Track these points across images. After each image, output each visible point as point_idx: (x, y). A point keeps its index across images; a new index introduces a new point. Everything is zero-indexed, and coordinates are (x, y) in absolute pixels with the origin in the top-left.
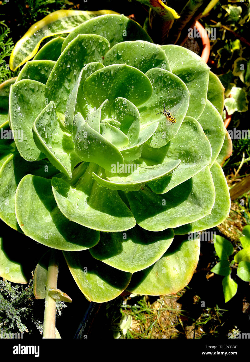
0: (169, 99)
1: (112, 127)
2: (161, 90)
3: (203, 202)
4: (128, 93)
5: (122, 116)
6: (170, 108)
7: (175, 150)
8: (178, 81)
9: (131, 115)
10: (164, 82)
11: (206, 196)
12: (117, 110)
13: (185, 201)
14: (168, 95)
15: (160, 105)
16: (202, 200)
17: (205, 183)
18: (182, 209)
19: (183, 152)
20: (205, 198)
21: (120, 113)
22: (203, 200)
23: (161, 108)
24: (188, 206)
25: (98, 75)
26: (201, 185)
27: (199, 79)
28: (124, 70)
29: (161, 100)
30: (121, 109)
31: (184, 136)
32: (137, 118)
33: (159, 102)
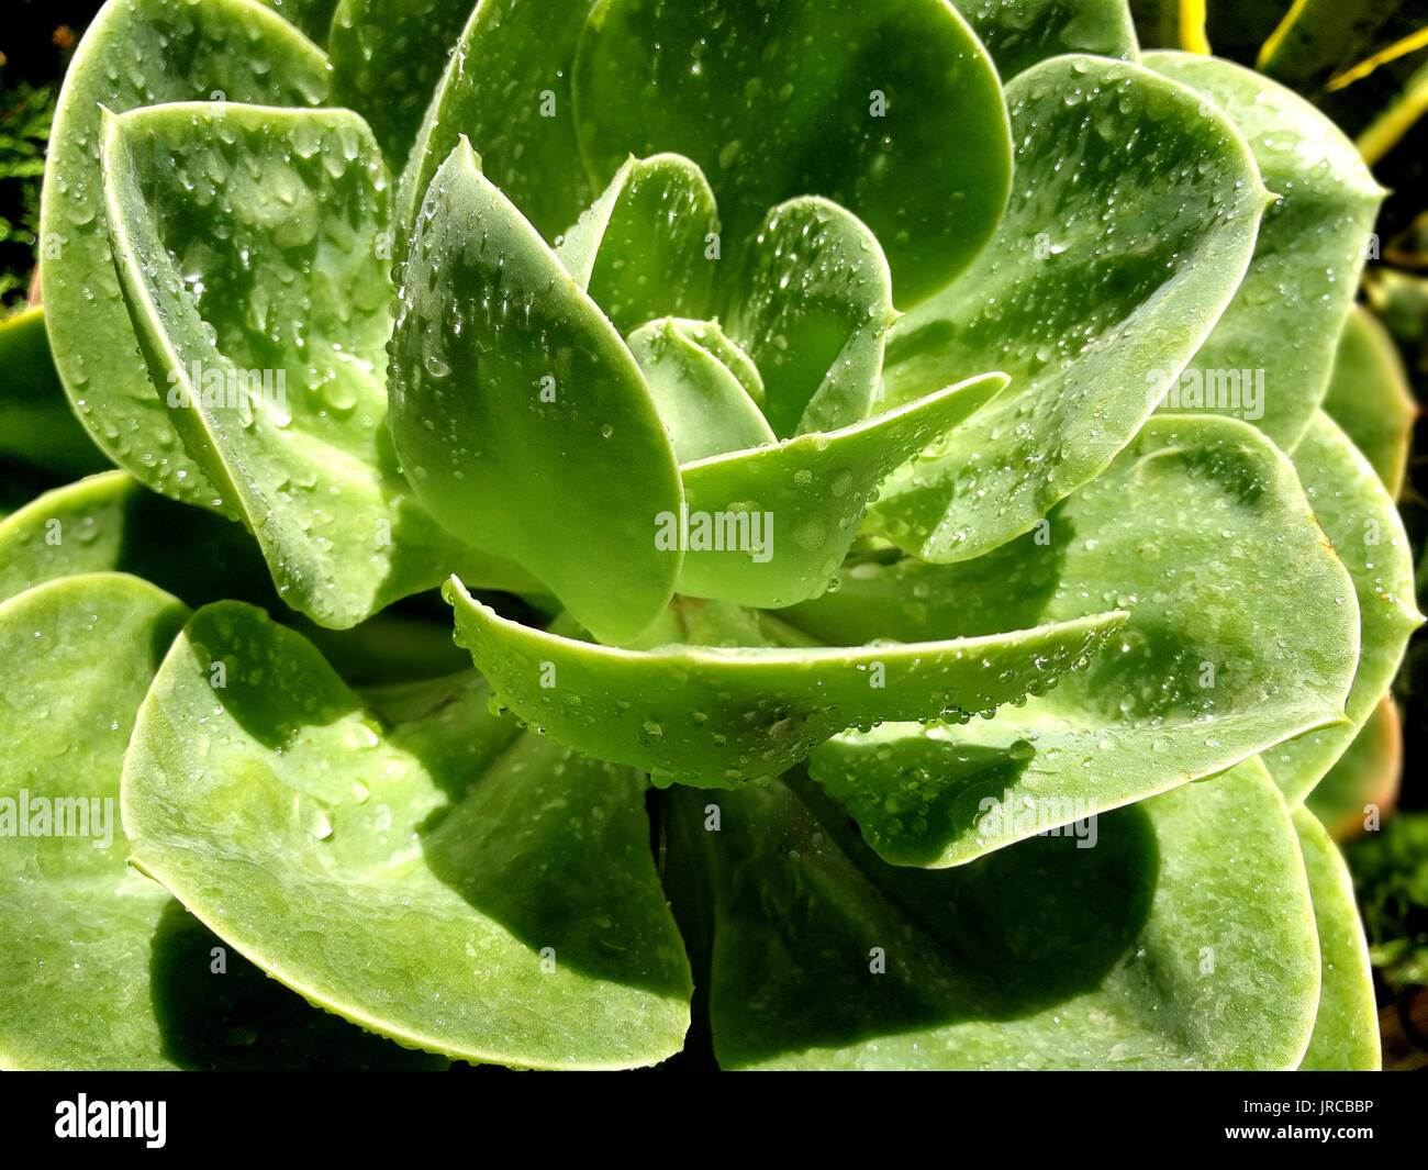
0: (1102, 266)
2: (1061, 206)
3: (1214, 1024)
5: (777, 333)
6: (1100, 330)
8: (1197, 122)
9: (832, 302)
10: (1096, 148)
11: (1241, 983)
12: (760, 294)
13: (1078, 1000)
14: (1105, 238)
15: (1037, 314)
16: (1210, 1005)
17: (1246, 893)
18: (1049, 1040)
19: (1133, 641)
20: (1234, 993)
21: (773, 310)
22: (1219, 1006)
23: (1041, 337)
24: (1098, 1036)
26: (1212, 905)
27: (1300, 249)
29: (1050, 277)
30: (784, 283)
31: (1153, 538)
32: (871, 314)
33: (1037, 293)
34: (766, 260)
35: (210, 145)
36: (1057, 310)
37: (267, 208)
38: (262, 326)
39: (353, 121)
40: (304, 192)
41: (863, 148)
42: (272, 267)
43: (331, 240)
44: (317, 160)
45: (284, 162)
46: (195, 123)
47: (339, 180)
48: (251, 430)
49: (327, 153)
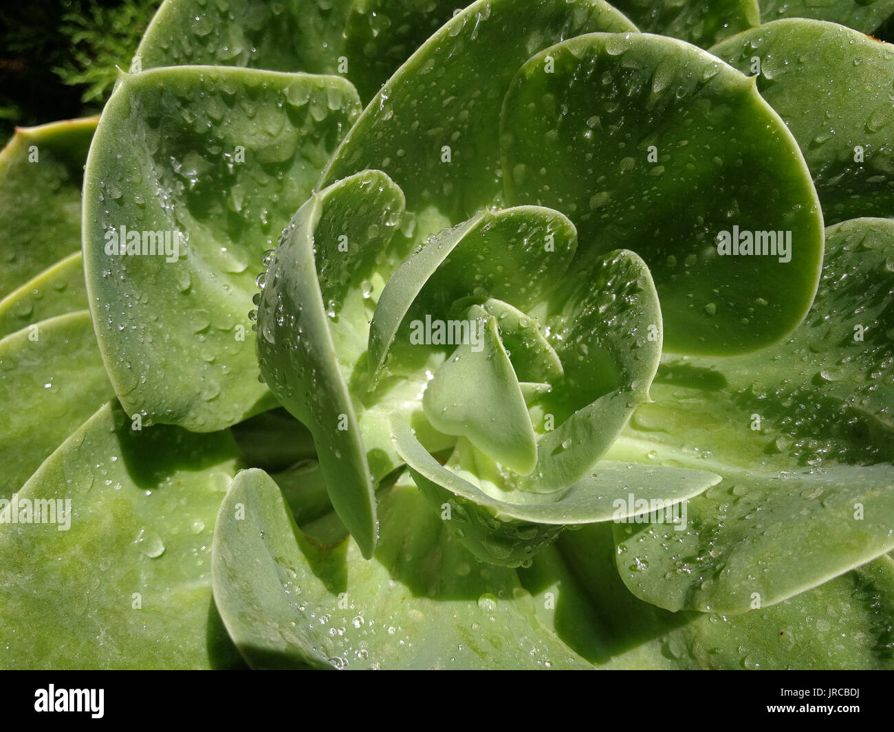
0: (852, 412)
1: (498, 347)
4: (681, 260)
5: (584, 341)
6: (829, 457)
7: (713, 652)
9: (616, 354)
12: (589, 303)
14: (865, 392)
15: (790, 412)
21: (589, 322)
23: (786, 430)
25: (585, 61)
28: (725, 110)
29: (811, 393)
30: (602, 309)
32: (633, 386)
33: (795, 398)
34: (602, 281)
35: (213, 94)
36: (806, 418)
37: (254, 137)
38: (239, 209)
39: (343, 85)
40: (289, 128)
41: (701, 236)
42: (252, 173)
43: (306, 158)
44: (305, 108)
45: (278, 107)
46: (202, 80)
47: (319, 122)
48: (186, 293)
49: (314, 104)
